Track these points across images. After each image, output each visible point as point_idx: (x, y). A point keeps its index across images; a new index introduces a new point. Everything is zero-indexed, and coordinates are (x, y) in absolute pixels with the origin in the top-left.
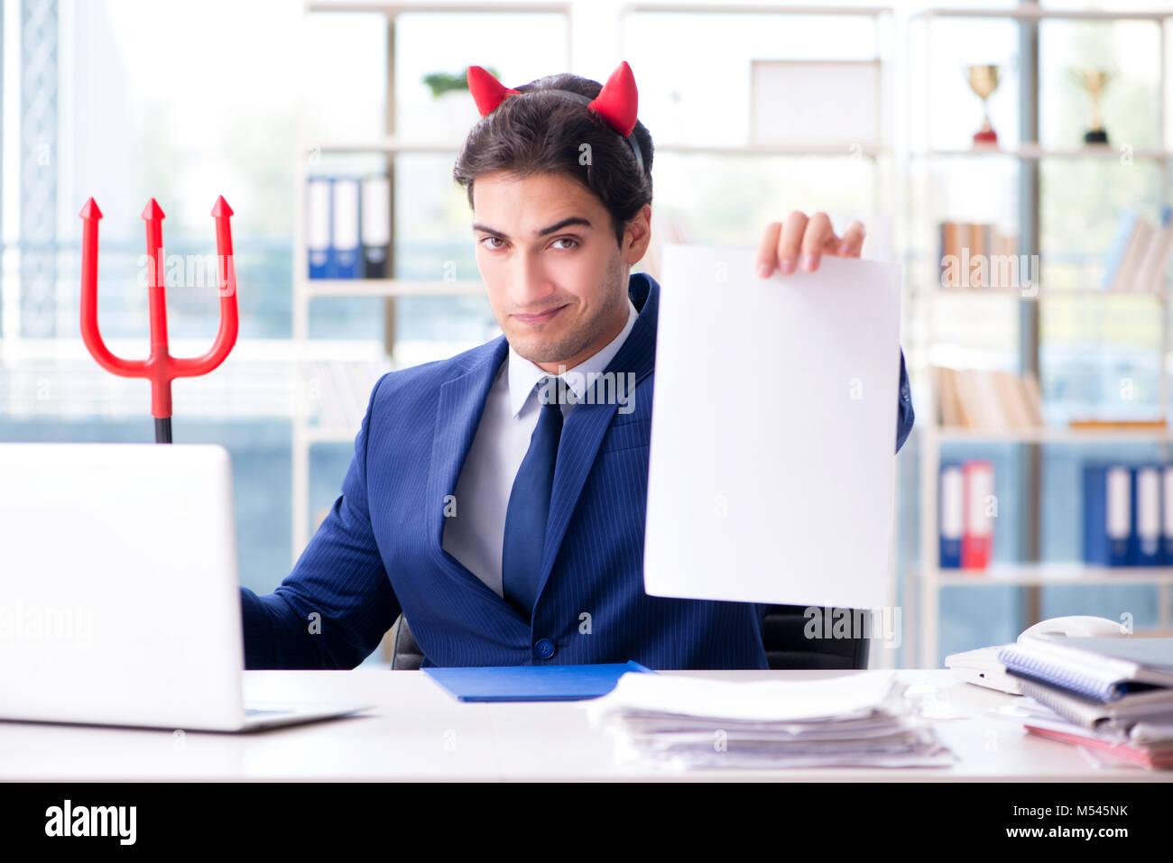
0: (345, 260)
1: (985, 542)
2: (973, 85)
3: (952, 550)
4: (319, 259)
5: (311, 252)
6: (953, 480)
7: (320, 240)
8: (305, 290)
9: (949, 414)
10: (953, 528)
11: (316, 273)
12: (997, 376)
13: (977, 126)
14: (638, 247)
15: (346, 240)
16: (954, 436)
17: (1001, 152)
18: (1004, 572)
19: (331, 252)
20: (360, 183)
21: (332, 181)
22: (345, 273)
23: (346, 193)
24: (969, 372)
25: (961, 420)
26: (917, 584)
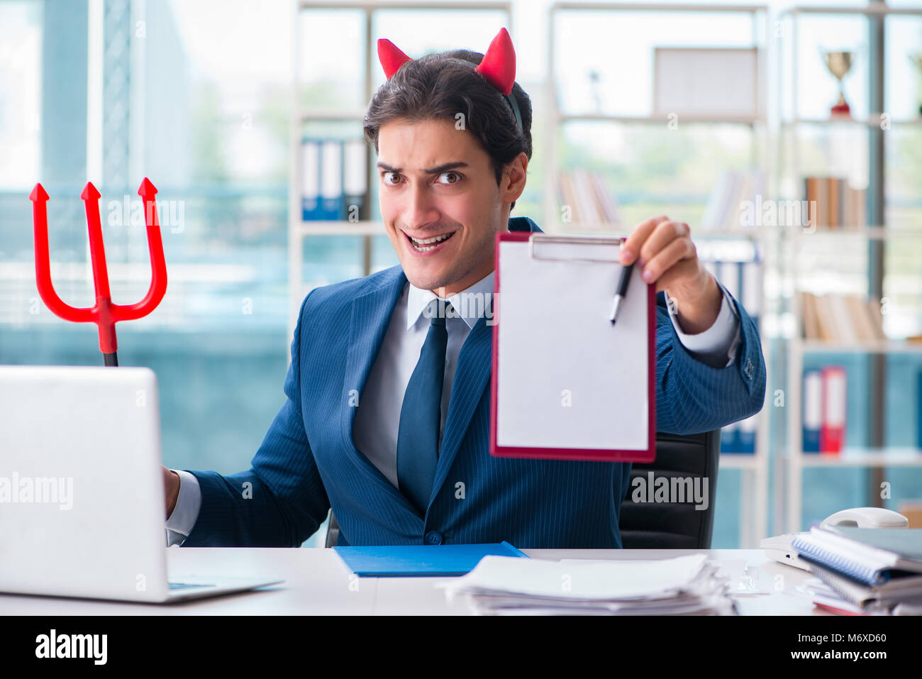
0: (330, 206)
1: (839, 432)
2: (830, 68)
3: (813, 439)
4: (311, 206)
5: (304, 200)
6: (814, 383)
7: (310, 190)
8: (299, 230)
9: (811, 330)
10: (814, 420)
11: (308, 216)
12: (849, 300)
13: (834, 101)
14: (515, 188)
15: (331, 190)
16: (814, 347)
17: (853, 121)
18: (854, 456)
19: (320, 200)
20: (342, 144)
21: (320, 143)
22: (331, 216)
23: (331, 153)
24: (827, 296)
25: (820, 335)
26: (785, 464)
